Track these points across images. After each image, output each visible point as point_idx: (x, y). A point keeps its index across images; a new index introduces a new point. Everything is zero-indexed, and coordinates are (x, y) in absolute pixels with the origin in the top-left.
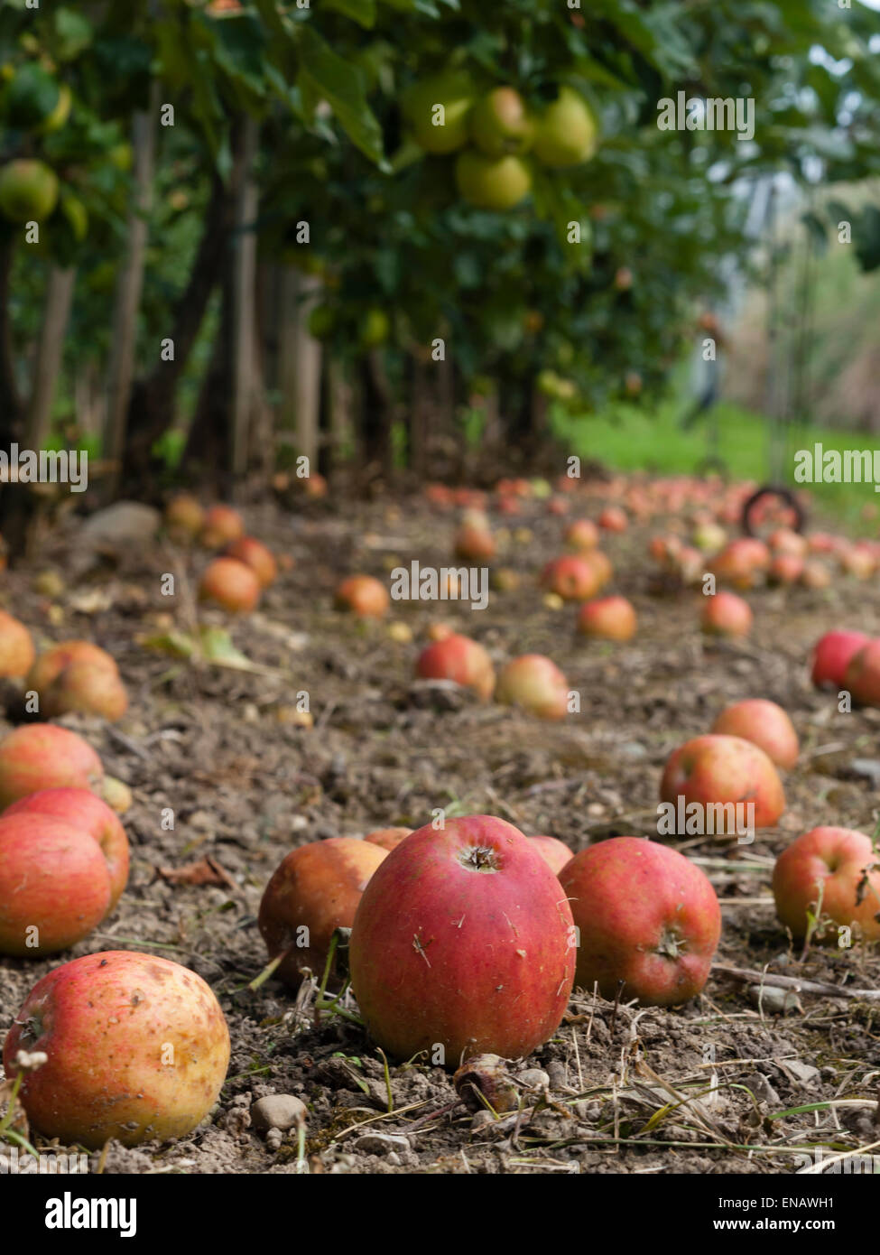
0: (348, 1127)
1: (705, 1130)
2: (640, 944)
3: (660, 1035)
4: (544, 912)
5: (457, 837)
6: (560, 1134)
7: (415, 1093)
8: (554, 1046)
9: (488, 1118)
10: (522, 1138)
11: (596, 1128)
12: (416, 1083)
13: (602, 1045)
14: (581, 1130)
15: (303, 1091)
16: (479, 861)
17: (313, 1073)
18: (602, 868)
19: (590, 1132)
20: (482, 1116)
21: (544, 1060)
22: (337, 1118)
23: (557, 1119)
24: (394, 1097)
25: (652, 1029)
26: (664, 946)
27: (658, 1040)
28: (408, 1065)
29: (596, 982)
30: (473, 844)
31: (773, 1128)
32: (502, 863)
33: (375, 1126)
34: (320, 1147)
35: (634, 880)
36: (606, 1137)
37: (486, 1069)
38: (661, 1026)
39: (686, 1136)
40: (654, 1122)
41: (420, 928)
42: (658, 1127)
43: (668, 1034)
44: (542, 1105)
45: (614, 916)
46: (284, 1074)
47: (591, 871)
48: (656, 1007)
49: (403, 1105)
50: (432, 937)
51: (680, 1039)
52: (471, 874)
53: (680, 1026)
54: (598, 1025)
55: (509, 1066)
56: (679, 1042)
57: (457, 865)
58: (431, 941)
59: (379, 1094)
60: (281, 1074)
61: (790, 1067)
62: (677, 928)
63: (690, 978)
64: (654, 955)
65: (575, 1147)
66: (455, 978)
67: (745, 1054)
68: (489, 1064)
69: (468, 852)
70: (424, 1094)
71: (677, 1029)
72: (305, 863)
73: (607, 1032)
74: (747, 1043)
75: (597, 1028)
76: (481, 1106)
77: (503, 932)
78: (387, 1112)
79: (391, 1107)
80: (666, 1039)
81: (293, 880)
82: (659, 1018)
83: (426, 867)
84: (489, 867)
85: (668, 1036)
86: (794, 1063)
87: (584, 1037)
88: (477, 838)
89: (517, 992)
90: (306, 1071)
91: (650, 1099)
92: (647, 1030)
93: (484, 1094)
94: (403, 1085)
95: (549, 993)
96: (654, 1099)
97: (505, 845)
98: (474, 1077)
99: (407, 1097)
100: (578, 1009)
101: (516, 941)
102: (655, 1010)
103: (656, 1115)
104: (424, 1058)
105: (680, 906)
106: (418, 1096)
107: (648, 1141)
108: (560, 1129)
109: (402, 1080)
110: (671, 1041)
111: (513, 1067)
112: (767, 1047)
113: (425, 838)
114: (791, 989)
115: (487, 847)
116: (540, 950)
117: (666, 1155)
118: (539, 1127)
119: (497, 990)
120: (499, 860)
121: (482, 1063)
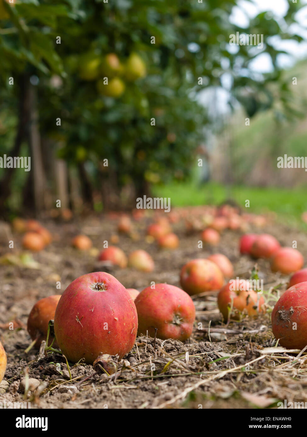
0: (54, 386)
1: (184, 369)
2: (166, 320)
3: (172, 348)
4: (124, 304)
5: (90, 280)
6: (131, 377)
7: (80, 372)
8: (133, 354)
9: (105, 376)
10: (117, 380)
11: (145, 374)
12: (81, 369)
13: (151, 353)
14: (138, 375)
15: (40, 378)
16: (99, 287)
17: (43, 371)
18: (150, 295)
19: (142, 375)
20: (103, 376)
21: (128, 358)
22: (51, 384)
23: (130, 372)
24: (72, 375)
25: (169, 346)
26: (175, 321)
27: (172, 350)
28: (77, 364)
29: (147, 331)
30: (96, 282)
31: (209, 367)
32: (107, 288)
33: (65, 384)
34: (44, 393)
35: (162, 298)
36: (148, 376)
37: (104, 359)
38: (173, 345)
39: (177, 372)
40: (165, 368)
41: (78, 313)
42: (167, 371)
43: (175, 347)
44: (124, 368)
45: (155, 311)
46: (32, 373)
47: (146, 296)
48: (171, 339)
49: (76, 377)
50: (83, 316)
51: (180, 349)
52: (96, 292)
53: (180, 344)
54: (149, 346)
55: (113, 358)
56: (180, 350)
57: (90, 289)
58: (82, 317)
59: (66, 374)
60: (31, 373)
61: (220, 354)
62: (179, 314)
63: (185, 331)
64: (171, 324)
65: (136, 381)
66: (92, 330)
67: (203, 351)
68: (105, 358)
69: (94, 285)
70: (83, 372)
71: (178, 345)
72: (42, 305)
73: (153, 348)
74: (204, 348)
75: (149, 347)
76: (103, 372)
77: (109, 312)
78: (70, 380)
79: (71, 378)
80: (175, 349)
81: (38, 311)
82: (172, 342)
83: (79, 291)
84: (102, 289)
85: (175, 348)
86: (222, 353)
87: (144, 350)
88: (97, 280)
89: (116, 334)
90: (40, 371)
91: (163, 361)
92: (167, 346)
93: (105, 369)
94: (76, 371)
95: (128, 333)
96: (165, 361)
97: (108, 281)
98: (100, 363)
99: (77, 374)
100: (142, 341)
101: (114, 315)
102: (171, 340)
103: (166, 366)
104: (83, 361)
105: (179, 306)
106: (81, 374)
107: (164, 376)
108: (131, 375)
109: (75, 369)
110: (177, 349)
111: (114, 358)
112: (212, 348)
113: (78, 281)
114: (222, 333)
115: (101, 282)
116: (123, 317)
117: (170, 379)
118: (123, 376)
119: (108, 333)
120: (106, 287)
121: (103, 358)
